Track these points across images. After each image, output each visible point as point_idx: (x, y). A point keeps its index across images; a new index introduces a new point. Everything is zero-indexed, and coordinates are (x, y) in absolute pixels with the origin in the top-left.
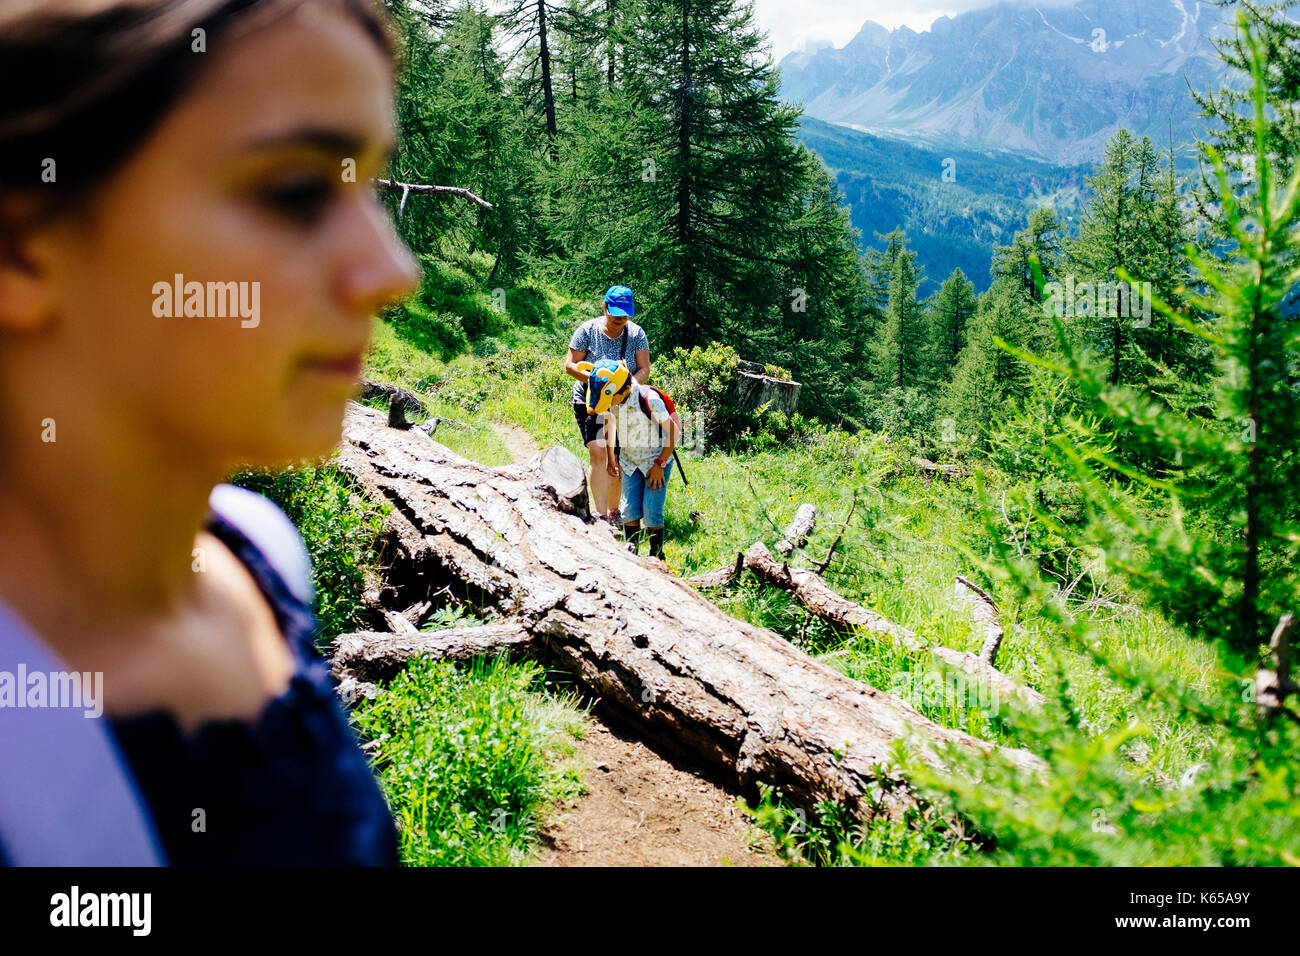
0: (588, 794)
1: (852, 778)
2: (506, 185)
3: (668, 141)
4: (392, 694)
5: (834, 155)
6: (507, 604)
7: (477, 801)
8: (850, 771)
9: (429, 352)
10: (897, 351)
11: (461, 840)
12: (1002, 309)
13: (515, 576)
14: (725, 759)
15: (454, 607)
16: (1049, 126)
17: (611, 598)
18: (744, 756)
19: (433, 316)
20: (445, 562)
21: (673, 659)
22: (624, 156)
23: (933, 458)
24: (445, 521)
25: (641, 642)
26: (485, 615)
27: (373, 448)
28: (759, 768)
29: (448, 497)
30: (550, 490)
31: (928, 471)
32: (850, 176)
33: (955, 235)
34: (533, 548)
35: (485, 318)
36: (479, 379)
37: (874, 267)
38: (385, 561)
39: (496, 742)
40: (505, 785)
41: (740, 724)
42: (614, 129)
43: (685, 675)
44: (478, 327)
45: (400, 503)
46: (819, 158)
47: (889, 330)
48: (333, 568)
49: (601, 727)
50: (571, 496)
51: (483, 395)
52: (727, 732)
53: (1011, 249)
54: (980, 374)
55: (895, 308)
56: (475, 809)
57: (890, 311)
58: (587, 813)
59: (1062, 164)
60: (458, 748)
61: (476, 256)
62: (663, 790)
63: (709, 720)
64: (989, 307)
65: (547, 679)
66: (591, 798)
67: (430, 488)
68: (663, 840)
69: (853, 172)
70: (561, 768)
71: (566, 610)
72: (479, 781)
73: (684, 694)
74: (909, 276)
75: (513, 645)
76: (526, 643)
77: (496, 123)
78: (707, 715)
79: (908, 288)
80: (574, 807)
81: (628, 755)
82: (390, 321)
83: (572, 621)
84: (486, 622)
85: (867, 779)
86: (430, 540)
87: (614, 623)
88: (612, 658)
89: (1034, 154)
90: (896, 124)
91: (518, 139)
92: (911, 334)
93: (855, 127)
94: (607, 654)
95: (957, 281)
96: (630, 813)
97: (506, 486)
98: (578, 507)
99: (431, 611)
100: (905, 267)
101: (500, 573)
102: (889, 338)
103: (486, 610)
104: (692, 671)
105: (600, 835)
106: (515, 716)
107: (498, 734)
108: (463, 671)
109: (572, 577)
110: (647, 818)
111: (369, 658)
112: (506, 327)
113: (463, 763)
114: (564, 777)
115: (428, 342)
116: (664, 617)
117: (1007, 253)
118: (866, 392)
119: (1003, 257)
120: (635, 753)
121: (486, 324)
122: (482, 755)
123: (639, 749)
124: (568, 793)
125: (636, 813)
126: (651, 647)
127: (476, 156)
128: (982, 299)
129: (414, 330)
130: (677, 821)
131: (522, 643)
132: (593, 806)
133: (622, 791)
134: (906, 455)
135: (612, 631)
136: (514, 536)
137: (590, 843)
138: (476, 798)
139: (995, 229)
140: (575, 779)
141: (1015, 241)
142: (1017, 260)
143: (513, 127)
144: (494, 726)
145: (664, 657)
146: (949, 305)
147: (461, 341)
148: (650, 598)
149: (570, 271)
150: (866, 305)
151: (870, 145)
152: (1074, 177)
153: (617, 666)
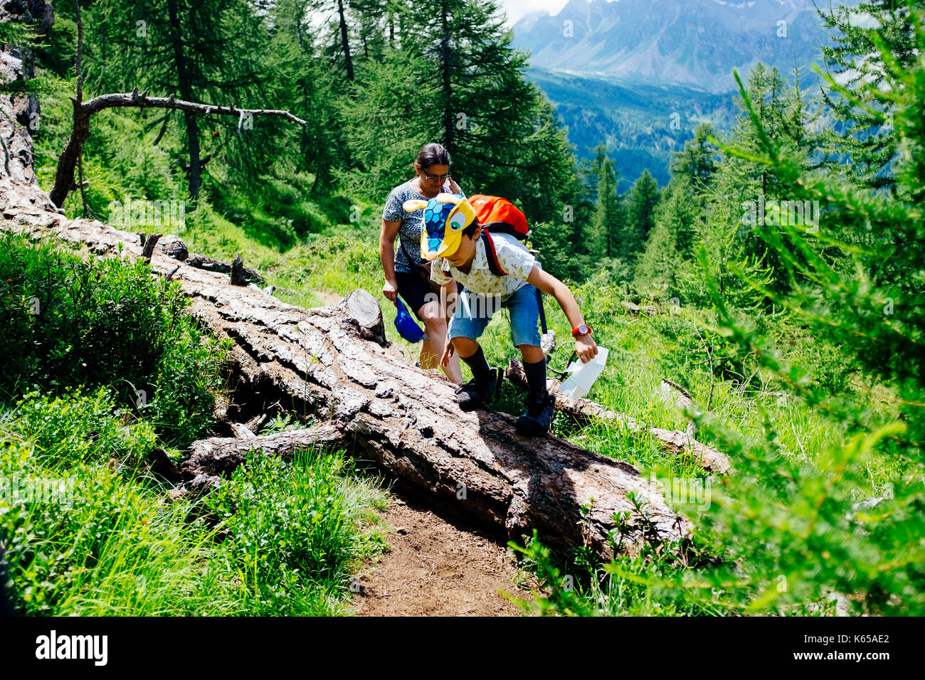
0: (390, 552)
1: (597, 527)
2: (320, 122)
3: (435, 81)
4: (233, 483)
5: (555, 92)
6: (324, 411)
7: (300, 560)
8: (595, 521)
9: (270, 246)
10: (605, 232)
11: (287, 592)
12: (679, 197)
13: (329, 389)
14: (496, 519)
15: (283, 416)
16: (705, 65)
17: (404, 400)
18: (511, 516)
19: (271, 220)
20: (276, 383)
21: (453, 444)
22: (404, 94)
23: (637, 302)
24: (274, 351)
25: (428, 433)
26: (308, 421)
27: (220, 300)
28: (523, 524)
29: (277, 333)
30: (354, 323)
31: (633, 311)
32: (566, 108)
33: (642, 147)
34: (343, 367)
35: (309, 220)
36: (305, 259)
37: (586, 172)
38: (231, 386)
39: (314, 513)
40: (323, 547)
41: (507, 491)
42: (395, 75)
43: (463, 456)
44: (305, 227)
45: (241, 341)
46: (544, 93)
47: (599, 217)
48: (189, 391)
49: (399, 501)
50: (370, 326)
51: (308, 271)
52: (497, 498)
53: (683, 153)
54: (665, 245)
55: (603, 201)
56: (298, 567)
57: (599, 203)
58: (390, 566)
59: (715, 92)
60: (284, 519)
61: (301, 176)
62: (450, 545)
63: (483, 489)
64: (669, 196)
65: (356, 467)
66: (393, 555)
67: (263, 328)
68: (450, 584)
69: (568, 105)
70: (368, 533)
71: (369, 413)
72: (301, 545)
73: (463, 470)
74: (612, 177)
75: (330, 442)
76: (339, 440)
77: (311, 77)
78: (481, 485)
79: (611, 185)
80: (380, 562)
81: (421, 521)
82: (240, 225)
83: (374, 421)
84: (308, 426)
85: (609, 527)
86: (264, 366)
87: (406, 420)
88: (406, 446)
89: (695, 86)
90: (598, 68)
91: (327, 88)
92: (614, 220)
93: (568, 72)
94: (402, 444)
95: (645, 179)
96: (423, 564)
97: (320, 321)
98: (376, 334)
99: (266, 421)
100: (608, 170)
101: (318, 388)
102: (599, 223)
103: (307, 417)
104: (468, 453)
105: (400, 583)
106: (329, 493)
107: (316, 507)
108: (290, 464)
109: (373, 387)
110: (437, 568)
111: (217, 458)
112: (325, 227)
113: (288, 531)
114: (371, 539)
115: (269, 239)
116: (444, 413)
117: (680, 157)
118: (584, 263)
119: (677, 160)
120: (426, 520)
121: (310, 224)
122: (303, 524)
123: (429, 516)
124: (374, 552)
125: (428, 564)
126: (435, 437)
127: (298, 101)
128: (663, 191)
129: (258, 231)
130: (461, 569)
131: (337, 440)
132: (394, 560)
133: (417, 548)
134: (617, 299)
135: (405, 426)
136: (327, 359)
137: (392, 589)
138: (298, 558)
139: (670, 141)
140: (379, 540)
141: (685, 148)
142: (687, 161)
143: (324, 79)
144: (312, 501)
145: (446, 443)
146: (641, 197)
147: (292, 237)
148: (434, 399)
149: (369, 182)
150: (582, 200)
151: (579, 84)
152: (724, 102)
153: (410, 453)
